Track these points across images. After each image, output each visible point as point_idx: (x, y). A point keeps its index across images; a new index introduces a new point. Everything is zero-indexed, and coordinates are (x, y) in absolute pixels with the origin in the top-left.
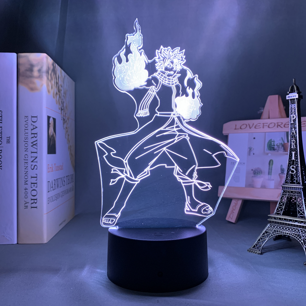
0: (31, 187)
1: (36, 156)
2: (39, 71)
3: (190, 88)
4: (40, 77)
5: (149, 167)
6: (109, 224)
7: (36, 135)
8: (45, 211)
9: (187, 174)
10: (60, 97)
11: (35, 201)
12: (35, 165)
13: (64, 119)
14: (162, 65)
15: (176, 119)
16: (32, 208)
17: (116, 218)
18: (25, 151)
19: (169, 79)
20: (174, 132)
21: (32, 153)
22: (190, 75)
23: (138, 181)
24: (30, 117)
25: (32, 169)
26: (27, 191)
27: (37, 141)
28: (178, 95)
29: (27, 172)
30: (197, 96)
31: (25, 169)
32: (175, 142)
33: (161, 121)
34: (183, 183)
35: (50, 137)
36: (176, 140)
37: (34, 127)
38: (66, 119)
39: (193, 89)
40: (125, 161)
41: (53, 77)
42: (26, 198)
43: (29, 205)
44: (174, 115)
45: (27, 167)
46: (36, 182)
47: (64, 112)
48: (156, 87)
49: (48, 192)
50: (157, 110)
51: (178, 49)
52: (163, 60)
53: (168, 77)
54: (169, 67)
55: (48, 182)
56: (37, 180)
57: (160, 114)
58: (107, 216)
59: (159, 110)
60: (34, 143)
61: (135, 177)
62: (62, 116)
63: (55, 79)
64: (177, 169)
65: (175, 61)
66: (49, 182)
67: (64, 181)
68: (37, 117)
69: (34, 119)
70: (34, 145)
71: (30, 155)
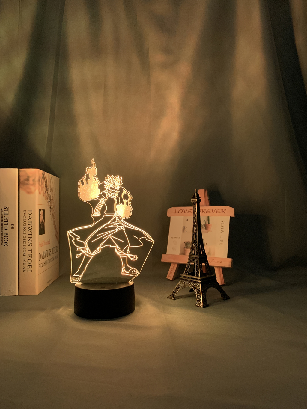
0: (28, 258)
1: (31, 237)
2: (34, 180)
3: (125, 200)
4: (34, 184)
5: (100, 246)
6: (76, 281)
7: (31, 223)
8: (37, 273)
9: (123, 251)
12: (31, 243)
13: (51, 208)
14: (108, 186)
15: (117, 218)
16: (28, 272)
17: (80, 278)
18: (24, 233)
19: (113, 194)
20: (116, 225)
21: (29, 235)
22: (125, 192)
23: (93, 255)
24: (27, 211)
25: (29, 246)
26: (25, 260)
27: (32, 227)
28: (118, 203)
29: (25, 247)
30: (130, 204)
31: (24, 245)
32: (116, 231)
33: (107, 219)
34: (121, 256)
35: (41, 223)
36: (117, 230)
37: (30, 218)
39: (127, 200)
40: (86, 243)
42: (24, 265)
43: (26, 270)
44: (116, 215)
48: (105, 199)
49: (39, 260)
50: (105, 212)
51: (118, 177)
52: (109, 183)
53: (112, 193)
54: (112, 187)
55: (39, 253)
56: (32, 253)
57: (107, 215)
58: (74, 277)
59: (106, 212)
60: (30, 228)
61: (92, 253)
63: (44, 183)
64: (117, 247)
65: (116, 183)
67: (51, 252)
68: (32, 211)
69: (30, 213)
70: (30, 229)
71: (27, 236)
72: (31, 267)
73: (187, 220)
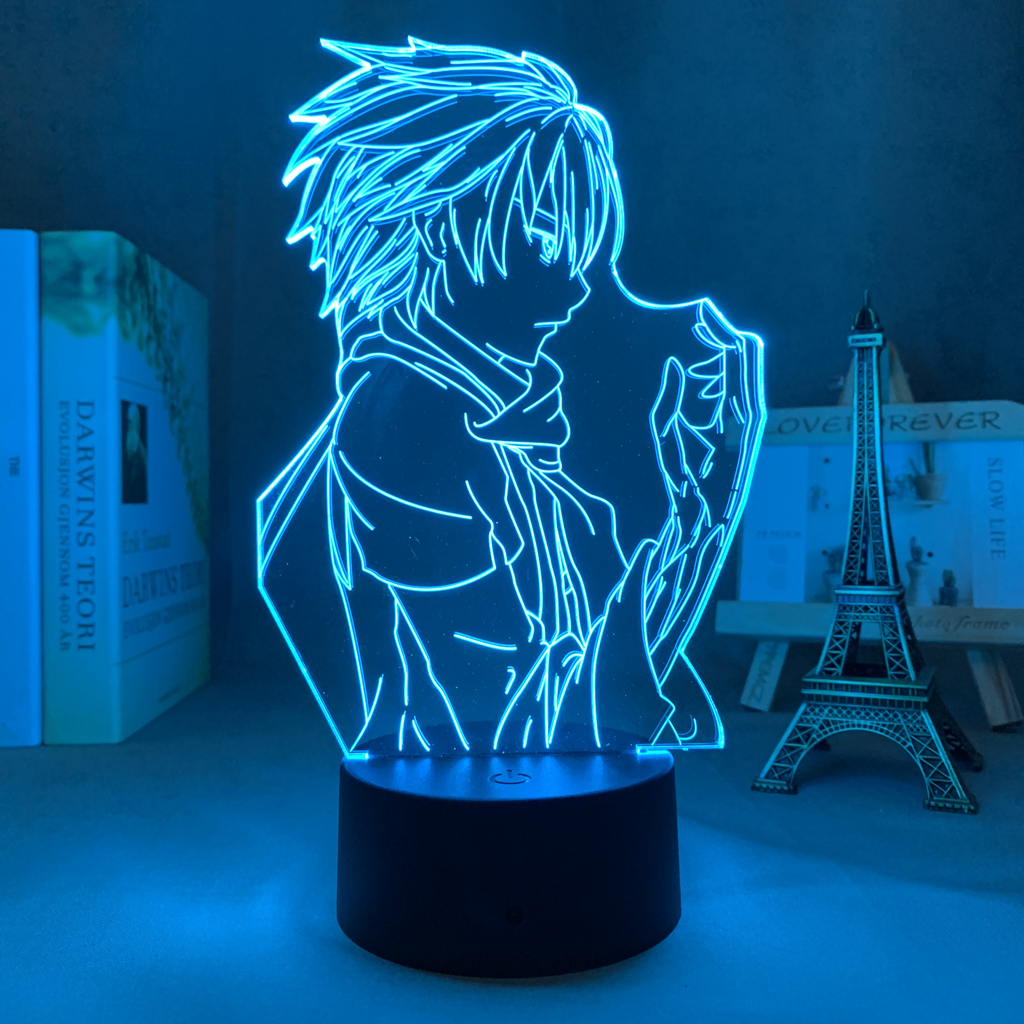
0: (79, 593)
1: (90, 509)
2: (98, 279)
4: (100, 295)
7: (89, 454)
8: (115, 656)
10: (159, 347)
11: (87, 629)
12: (89, 535)
13: (172, 406)
16: (81, 649)
18: (62, 495)
21: (80, 502)
24: (73, 405)
25: (82, 545)
26: (67, 602)
27: (91, 468)
29: (67, 551)
31: (62, 543)
35: (130, 456)
37: (86, 431)
38: (179, 405)
42: (65, 622)
43: (74, 641)
45: (67, 538)
47: (174, 386)
49: (126, 606)
55: (125, 579)
56: (92, 574)
60: (86, 474)
62: (168, 397)
63: (143, 298)
66: (127, 581)
68: (92, 404)
69: (86, 411)
70: (86, 479)
71: (74, 505)
72: (90, 630)
73: (827, 461)
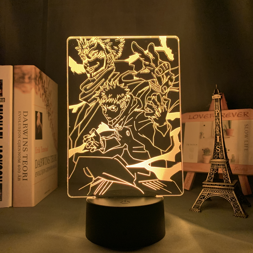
0: (23, 165)
1: (27, 141)
2: (30, 78)
4: (30, 82)
7: (26, 126)
8: (33, 182)
10: (45, 96)
11: (25, 174)
12: (26, 148)
13: (49, 113)
16: (24, 180)
18: (19, 137)
21: (24, 139)
25: (24, 151)
27: (27, 130)
29: (20, 153)
31: (19, 151)
35: (37, 127)
37: (26, 120)
38: (51, 112)
41: (40, 82)
42: (19, 173)
43: (21, 178)
45: (20, 149)
46: (27, 161)
47: (49, 107)
49: (36, 168)
56: (27, 159)
62: (48, 110)
63: (41, 83)
66: (36, 161)
67: (49, 160)
68: (27, 112)
69: (25, 114)
70: (25, 133)
71: (22, 140)
